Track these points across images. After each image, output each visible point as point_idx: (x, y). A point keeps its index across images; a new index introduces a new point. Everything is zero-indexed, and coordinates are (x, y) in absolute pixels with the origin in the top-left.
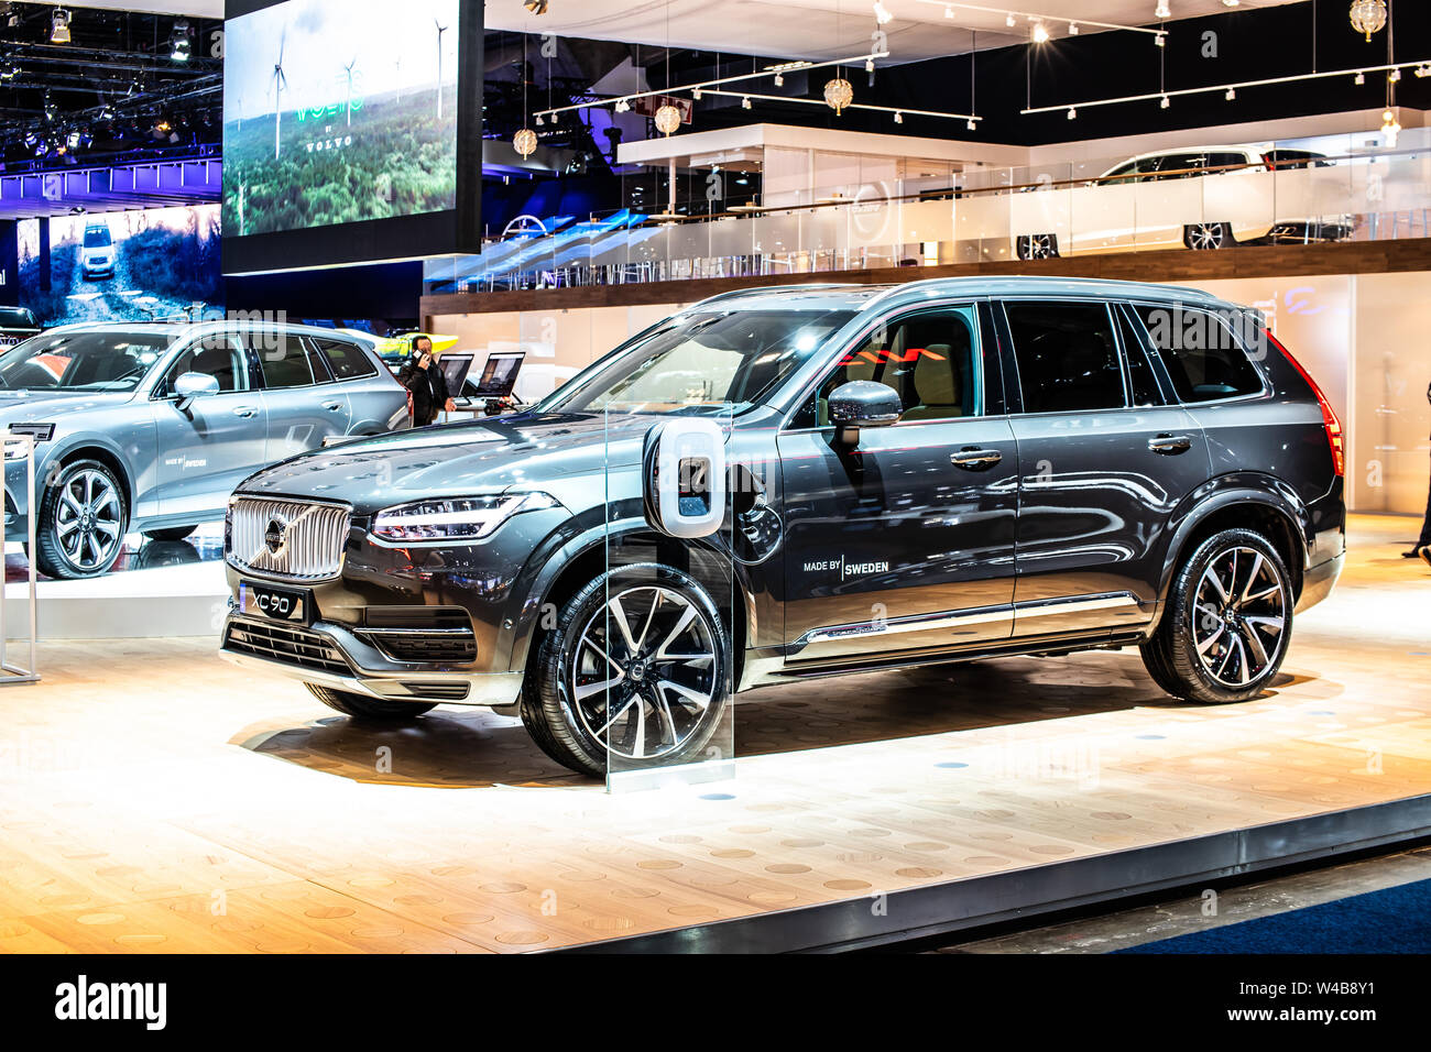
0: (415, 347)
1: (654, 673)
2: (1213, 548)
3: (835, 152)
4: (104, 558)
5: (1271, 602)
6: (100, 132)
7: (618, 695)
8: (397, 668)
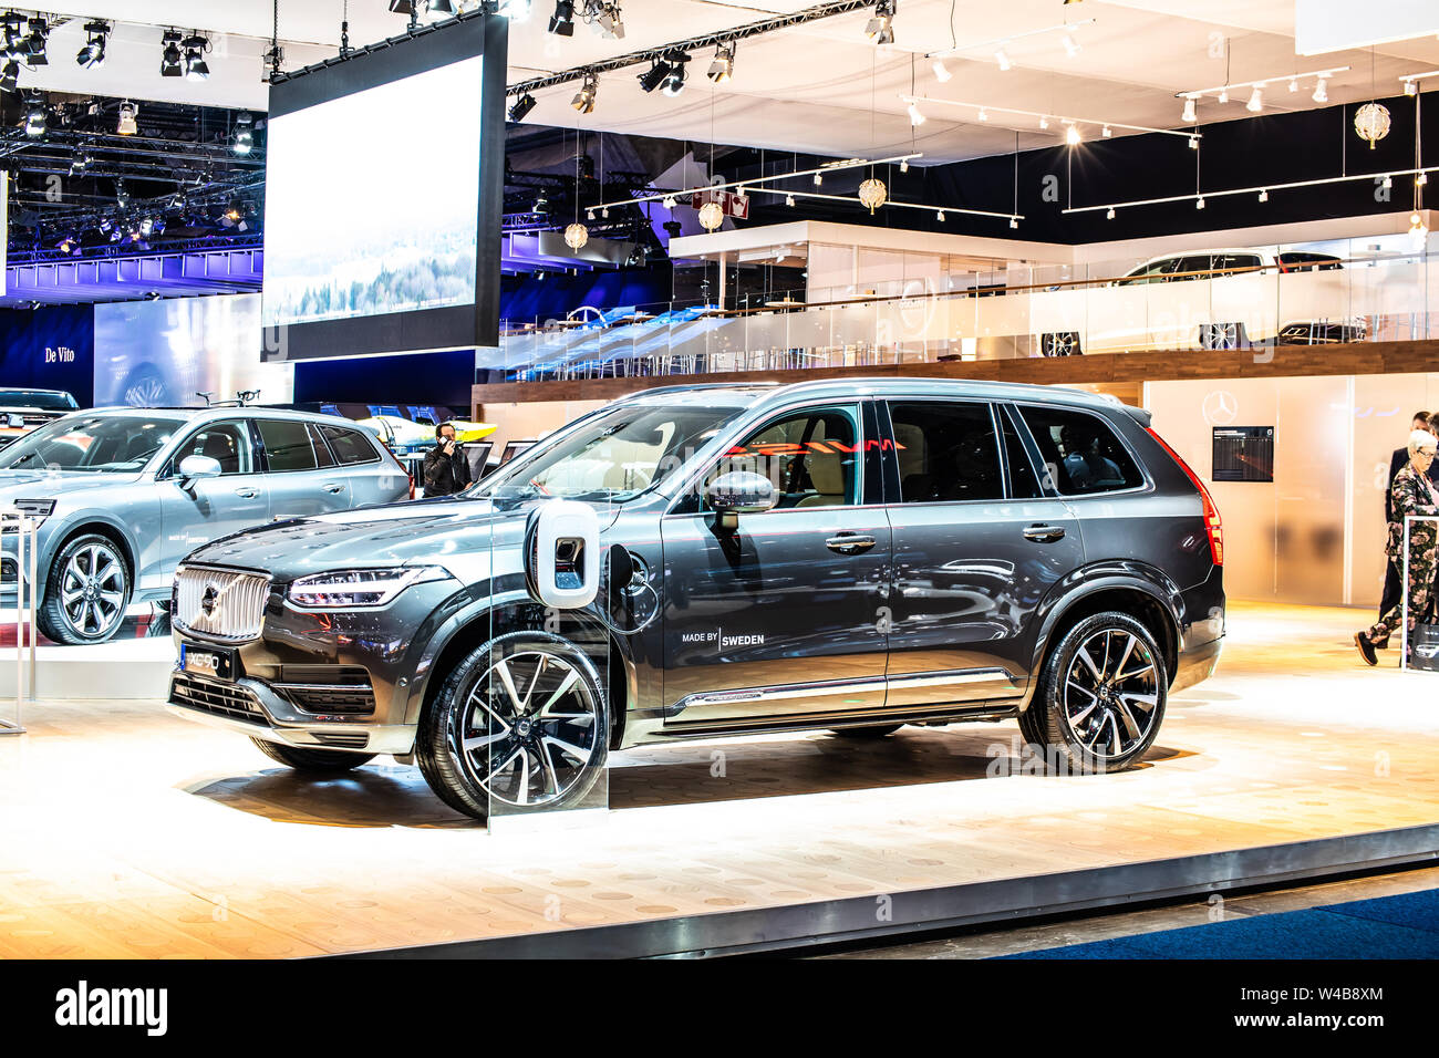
0: (439, 434)
1: (539, 730)
2: (1085, 629)
3: (879, 249)
4: (107, 626)
5: (1145, 680)
6: (172, 220)
7: (504, 748)
8: (306, 719)
